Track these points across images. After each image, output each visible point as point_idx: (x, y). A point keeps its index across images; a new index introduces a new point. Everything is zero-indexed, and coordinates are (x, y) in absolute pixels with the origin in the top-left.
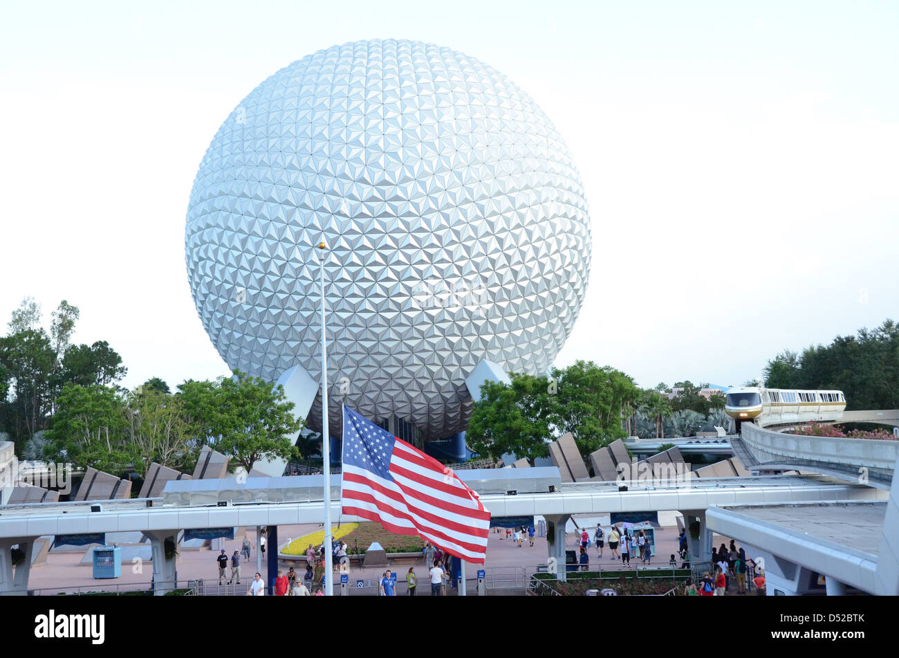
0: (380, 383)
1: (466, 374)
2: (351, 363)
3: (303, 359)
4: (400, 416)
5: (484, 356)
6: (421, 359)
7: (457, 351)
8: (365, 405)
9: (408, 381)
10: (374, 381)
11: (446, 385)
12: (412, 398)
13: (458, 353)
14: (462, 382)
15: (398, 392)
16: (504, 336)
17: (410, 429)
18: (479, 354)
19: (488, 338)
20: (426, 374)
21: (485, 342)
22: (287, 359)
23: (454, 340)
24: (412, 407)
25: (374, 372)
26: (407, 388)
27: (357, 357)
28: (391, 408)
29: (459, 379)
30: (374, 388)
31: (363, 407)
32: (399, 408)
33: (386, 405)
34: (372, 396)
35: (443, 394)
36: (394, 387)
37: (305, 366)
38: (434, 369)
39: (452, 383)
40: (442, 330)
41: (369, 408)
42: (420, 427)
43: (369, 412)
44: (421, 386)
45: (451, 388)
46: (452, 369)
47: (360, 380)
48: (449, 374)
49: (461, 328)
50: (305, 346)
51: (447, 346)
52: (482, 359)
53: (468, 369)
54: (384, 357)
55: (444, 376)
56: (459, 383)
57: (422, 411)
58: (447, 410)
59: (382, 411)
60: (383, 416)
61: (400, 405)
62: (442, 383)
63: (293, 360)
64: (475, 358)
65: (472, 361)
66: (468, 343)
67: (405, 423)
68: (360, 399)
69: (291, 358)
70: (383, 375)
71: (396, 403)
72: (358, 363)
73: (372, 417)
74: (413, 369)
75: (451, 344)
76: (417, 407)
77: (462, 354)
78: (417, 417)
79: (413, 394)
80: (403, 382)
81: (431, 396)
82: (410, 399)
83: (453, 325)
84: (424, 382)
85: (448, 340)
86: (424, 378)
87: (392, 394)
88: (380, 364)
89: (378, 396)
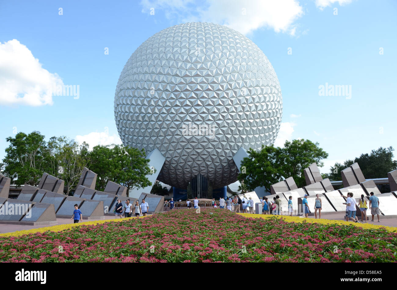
0: (194, 157)
1: (233, 154)
2: (180, 147)
3: (158, 146)
4: (203, 174)
5: (242, 146)
6: (213, 145)
7: (229, 142)
8: (187, 168)
9: (201, 162)
10: (191, 156)
11: (224, 159)
12: (208, 165)
13: (230, 143)
14: (231, 158)
15: (202, 162)
16: (251, 136)
17: (207, 181)
18: (240, 144)
19: (244, 137)
20: (215, 153)
21: (242, 139)
22: (151, 146)
23: (229, 136)
24: (208, 169)
25: (191, 152)
26: (206, 160)
27: (183, 144)
28: (198, 170)
29: (230, 157)
30: (191, 160)
31: (185, 170)
32: (202, 170)
33: (196, 168)
34: (190, 163)
35: (223, 164)
36: (200, 159)
37: (159, 149)
38: (219, 151)
39: (227, 158)
40: (223, 131)
41: (188, 170)
42: (211, 181)
43: (188, 172)
44: (212, 159)
45: (226, 161)
46: (227, 151)
47: (184, 155)
48: (226, 153)
49: (232, 131)
50: (159, 139)
51: (225, 139)
52: (241, 147)
53: (235, 152)
54: (196, 144)
55: (224, 155)
56: (230, 159)
57: (213, 172)
58: (224, 172)
59: (194, 171)
60: (194, 174)
61: (202, 168)
62: (222, 158)
63: (154, 146)
64: (238, 146)
65: (236, 148)
66: (235, 138)
67: (205, 178)
68: (184, 165)
69: (153, 145)
70: (195, 153)
71: (201, 168)
72: (183, 147)
73: (190, 174)
74: (209, 150)
75: (227, 138)
76: (211, 170)
77: (232, 144)
78: (210, 175)
79: (209, 163)
80: (204, 157)
81: (217, 164)
82: (207, 165)
83: (228, 128)
84: (214, 157)
85: (226, 136)
86: (214, 155)
87: (199, 163)
88: (194, 148)
89: (192, 164)
